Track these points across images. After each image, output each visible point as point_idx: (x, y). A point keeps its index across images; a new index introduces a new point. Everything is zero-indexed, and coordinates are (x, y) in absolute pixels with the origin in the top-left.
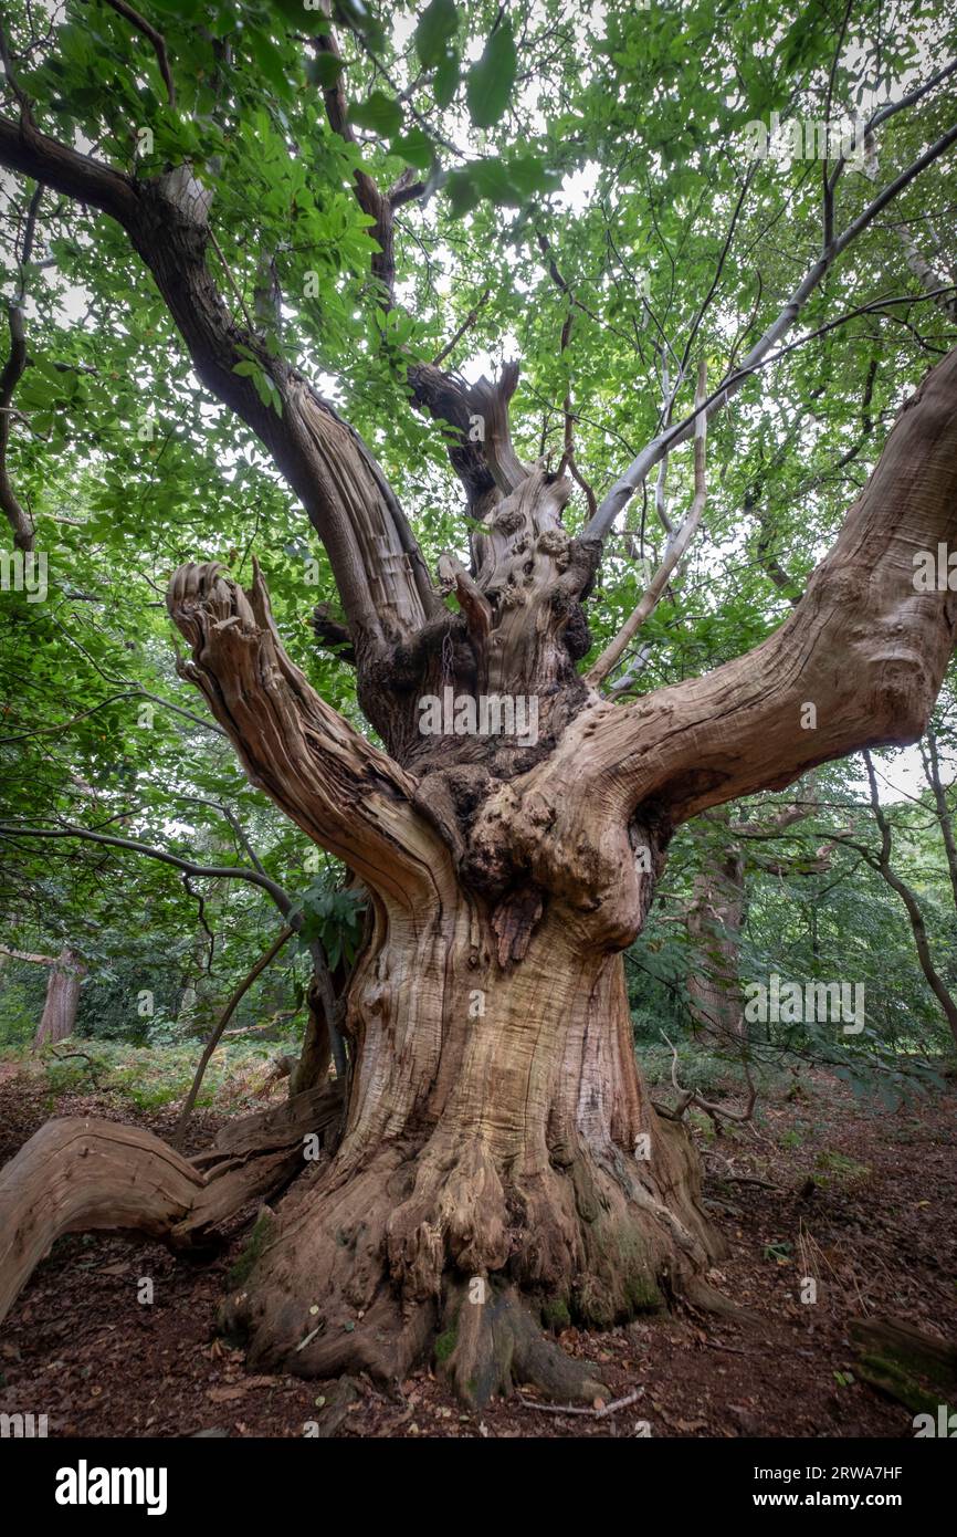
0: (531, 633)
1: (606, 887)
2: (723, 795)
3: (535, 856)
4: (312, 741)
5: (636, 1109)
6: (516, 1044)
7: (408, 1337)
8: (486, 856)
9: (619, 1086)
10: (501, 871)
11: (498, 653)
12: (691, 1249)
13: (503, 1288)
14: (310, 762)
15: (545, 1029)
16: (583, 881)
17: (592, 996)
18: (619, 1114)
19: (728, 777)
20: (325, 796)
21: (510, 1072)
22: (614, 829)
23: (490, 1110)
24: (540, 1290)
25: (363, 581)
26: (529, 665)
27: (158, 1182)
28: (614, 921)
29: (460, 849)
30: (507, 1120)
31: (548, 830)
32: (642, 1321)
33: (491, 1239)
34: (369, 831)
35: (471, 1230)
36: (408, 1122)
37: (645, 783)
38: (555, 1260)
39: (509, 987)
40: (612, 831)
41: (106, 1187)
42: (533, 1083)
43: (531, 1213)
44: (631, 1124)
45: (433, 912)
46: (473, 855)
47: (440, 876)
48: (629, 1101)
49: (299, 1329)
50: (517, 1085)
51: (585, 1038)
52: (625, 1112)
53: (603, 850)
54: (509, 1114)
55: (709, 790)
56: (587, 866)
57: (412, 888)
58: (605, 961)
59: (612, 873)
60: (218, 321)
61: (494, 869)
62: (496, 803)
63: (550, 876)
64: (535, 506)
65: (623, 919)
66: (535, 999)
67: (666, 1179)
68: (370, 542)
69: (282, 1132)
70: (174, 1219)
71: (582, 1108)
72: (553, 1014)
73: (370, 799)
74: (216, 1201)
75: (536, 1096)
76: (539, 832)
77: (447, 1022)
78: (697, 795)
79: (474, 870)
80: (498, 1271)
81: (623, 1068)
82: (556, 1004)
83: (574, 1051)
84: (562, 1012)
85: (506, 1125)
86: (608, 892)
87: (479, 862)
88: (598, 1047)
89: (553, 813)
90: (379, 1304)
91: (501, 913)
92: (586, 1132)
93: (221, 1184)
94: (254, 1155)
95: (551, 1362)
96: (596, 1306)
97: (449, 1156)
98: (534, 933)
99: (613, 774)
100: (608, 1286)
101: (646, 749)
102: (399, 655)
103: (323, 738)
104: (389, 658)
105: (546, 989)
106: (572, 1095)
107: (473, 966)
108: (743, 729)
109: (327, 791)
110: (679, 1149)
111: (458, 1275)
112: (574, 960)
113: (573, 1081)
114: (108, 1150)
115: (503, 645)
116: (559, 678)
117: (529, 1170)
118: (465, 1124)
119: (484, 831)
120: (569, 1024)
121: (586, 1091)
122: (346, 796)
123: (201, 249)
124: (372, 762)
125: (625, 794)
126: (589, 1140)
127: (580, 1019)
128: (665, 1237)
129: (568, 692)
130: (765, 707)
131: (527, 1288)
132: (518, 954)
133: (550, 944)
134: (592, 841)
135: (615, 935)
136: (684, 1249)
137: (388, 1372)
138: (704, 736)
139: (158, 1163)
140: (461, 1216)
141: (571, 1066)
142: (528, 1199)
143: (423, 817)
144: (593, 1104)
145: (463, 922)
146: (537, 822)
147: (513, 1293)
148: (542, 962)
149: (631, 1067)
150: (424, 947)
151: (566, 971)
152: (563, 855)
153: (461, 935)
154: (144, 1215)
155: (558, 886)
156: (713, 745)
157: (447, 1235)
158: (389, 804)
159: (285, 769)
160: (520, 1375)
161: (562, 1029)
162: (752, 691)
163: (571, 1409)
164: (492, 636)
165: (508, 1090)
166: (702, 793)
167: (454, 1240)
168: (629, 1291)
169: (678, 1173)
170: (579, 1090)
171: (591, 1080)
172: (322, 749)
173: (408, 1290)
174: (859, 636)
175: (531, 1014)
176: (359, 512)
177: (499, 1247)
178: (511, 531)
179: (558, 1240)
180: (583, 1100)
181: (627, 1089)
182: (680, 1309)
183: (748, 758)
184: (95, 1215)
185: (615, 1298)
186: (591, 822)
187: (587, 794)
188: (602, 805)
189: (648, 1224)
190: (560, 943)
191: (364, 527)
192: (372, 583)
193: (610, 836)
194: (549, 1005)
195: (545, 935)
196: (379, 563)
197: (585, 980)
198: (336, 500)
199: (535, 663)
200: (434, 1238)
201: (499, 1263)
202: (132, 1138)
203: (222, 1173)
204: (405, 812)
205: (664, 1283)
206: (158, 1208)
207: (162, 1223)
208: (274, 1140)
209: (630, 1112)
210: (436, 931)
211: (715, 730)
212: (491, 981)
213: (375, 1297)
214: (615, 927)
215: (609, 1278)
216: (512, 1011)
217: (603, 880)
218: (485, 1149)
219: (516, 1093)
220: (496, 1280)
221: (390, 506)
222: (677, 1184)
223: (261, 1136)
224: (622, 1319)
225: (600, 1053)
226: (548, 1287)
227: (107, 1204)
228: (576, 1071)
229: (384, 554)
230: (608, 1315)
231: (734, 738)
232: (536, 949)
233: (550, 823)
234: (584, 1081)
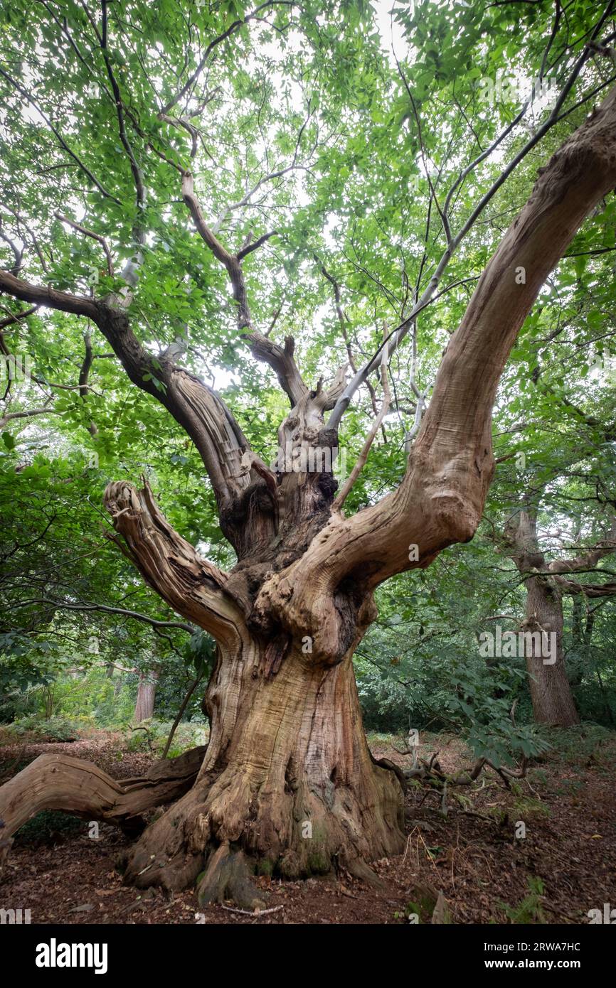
0: (295, 487)
1: (316, 631)
2: (385, 574)
3: (281, 616)
4: (172, 561)
5: (351, 760)
6: (271, 721)
7: (186, 872)
8: (261, 617)
9: (339, 746)
10: (268, 623)
11: (282, 499)
12: (357, 841)
13: (236, 851)
14: (171, 574)
15: (287, 712)
16: (304, 628)
17: (318, 693)
18: (339, 763)
19: (384, 564)
20: (176, 590)
21: (265, 736)
22: (323, 597)
23: (252, 757)
24: (257, 854)
25: (217, 466)
26: (296, 504)
27: (95, 789)
28: (320, 650)
29: (249, 612)
30: (262, 763)
31: (289, 600)
32: (315, 878)
33: (231, 825)
34: (198, 606)
35: (222, 819)
36: (216, 763)
37: (339, 571)
38: (267, 839)
39: (270, 688)
40: (321, 599)
41: (65, 788)
42: (278, 743)
43: (260, 813)
44: (347, 769)
45: (238, 647)
46: (254, 616)
47: (241, 627)
48: (347, 755)
49: (143, 865)
50: (268, 743)
51: (313, 717)
52: (343, 762)
53: (314, 611)
54: (263, 760)
55: (377, 571)
56: (305, 620)
57: (227, 635)
58: (326, 673)
59: (319, 623)
60: (136, 355)
61: (264, 623)
62: (267, 587)
63: (289, 627)
64: (306, 412)
65: (326, 649)
66: (283, 696)
67: (364, 802)
68: (220, 445)
69: (180, 770)
70: (106, 808)
71: (309, 757)
72: (292, 704)
73: (199, 590)
74: (132, 802)
75: (278, 750)
76: (283, 602)
77: (239, 708)
78: (371, 575)
79: (255, 624)
80: (235, 842)
81: (344, 735)
82: (294, 698)
83: (306, 725)
84: (298, 703)
85: (260, 765)
86: (318, 634)
87: (257, 619)
88: (323, 723)
89: (292, 591)
90: (178, 856)
91: (270, 647)
92: (309, 771)
93: (137, 794)
94: (161, 781)
95: (243, 889)
96: (289, 867)
97: (228, 780)
98: (284, 658)
99: (323, 567)
100: (298, 858)
101: (337, 552)
102: (234, 504)
103: (181, 560)
104: (230, 507)
105: (289, 689)
106: (303, 750)
107: (255, 677)
108: (383, 538)
109: (177, 587)
110: (380, 786)
111: (214, 842)
112: (305, 673)
113: (305, 743)
114: (67, 771)
115: (284, 494)
116: (316, 509)
117: (267, 791)
118: (240, 764)
119: (260, 602)
120: (304, 710)
121: (313, 748)
122: (188, 588)
123: (126, 325)
124: (204, 569)
125: (329, 578)
126: (310, 776)
127: (311, 706)
128: (343, 834)
129: (320, 515)
130: (392, 525)
131: (249, 852)
132: (275, 670)
133: (292, 664)
134: (308, 606)
135: (324, 658)
136: (353, 841)
137: (169, 886)
138: (366, 542)
139: (95, 780)
140: (218, 812)
141: (304, 733)
142: (261, 805)
143: (229, 597)
144: (317, 756)
145: (252, 652)
146: (283, 596)
147: (240, 854)
148: (288, 674)
149: (350, 734)
150: (234, 667)
151: (300, 679)
152: (293, 614)
153: (251, 658)
154: (88, 805)
155: (293, 631)
156: (371, 548)
157: (211, 821)
158: (210, 592)
159: (158, 578)
160: (228, 894)
161: (299, 713)
162: (387, 516)
163: (242, 911)
164: (278, 491)
165: (264, 746)
166: (374, 573)
167: (214, 824)
168: (309, 862)
169: (375, 799)
170: (308, 747)
171: (316, 742)
172: (179, 565)
173: (189, 849)
174: (427, 484)
175: (280, 704)
176: (213, 431)
177: (236, 829)
178: (293, 428)
179: (270, 828)
180: (310, 753)
181: (346, 747)
182: (342, 875)
183: (391, 553)
184: (59, 801)
185: (300, 864)
186: (309, 595)
187: (309, 579)
188: (316, 584)
189: (334, 826)
190: (296, 663)
191: (217, 439)
192: (222, 466)
193: (320, 602)
194: (289, 698)
195: (289, 659)
196: (225, 455)
197: (314, 684)
198: (202, 429)
199: (299, 502)
200: (203, 822)
201: (235, 838)
202: (82, 766)
203: (139, 788)
204: (219, 594)
205: (334, 859)
206: (95, 802)
207: (99, 810)
208: (175, 774)
209: (347, 761)
210: (240, 658)
211: (369, 539)
212: (262, 685)
213: (178, 852)
214: (322, 654)
215: (300, 853)
216: (271, 702)
217: (314, 627)
218: (245, 779)
219: (268, 748)
220: (234, 846)
221: (231, 423)
222: (373, 806)
223: (169, 771)
224: (304, 876)
225: (325, 727)
226: (261, 853)
227: (66, 797)
228: (307, 737)
229: (228, 450)
230: (295, 872)
231: (381, 542)
232: (285, 667)
233: (289, 597)
234: (311, 742)
